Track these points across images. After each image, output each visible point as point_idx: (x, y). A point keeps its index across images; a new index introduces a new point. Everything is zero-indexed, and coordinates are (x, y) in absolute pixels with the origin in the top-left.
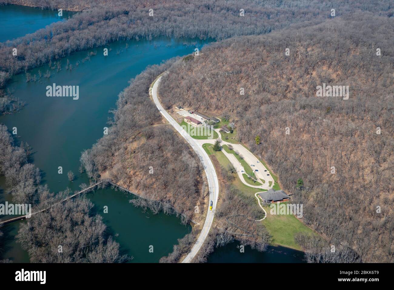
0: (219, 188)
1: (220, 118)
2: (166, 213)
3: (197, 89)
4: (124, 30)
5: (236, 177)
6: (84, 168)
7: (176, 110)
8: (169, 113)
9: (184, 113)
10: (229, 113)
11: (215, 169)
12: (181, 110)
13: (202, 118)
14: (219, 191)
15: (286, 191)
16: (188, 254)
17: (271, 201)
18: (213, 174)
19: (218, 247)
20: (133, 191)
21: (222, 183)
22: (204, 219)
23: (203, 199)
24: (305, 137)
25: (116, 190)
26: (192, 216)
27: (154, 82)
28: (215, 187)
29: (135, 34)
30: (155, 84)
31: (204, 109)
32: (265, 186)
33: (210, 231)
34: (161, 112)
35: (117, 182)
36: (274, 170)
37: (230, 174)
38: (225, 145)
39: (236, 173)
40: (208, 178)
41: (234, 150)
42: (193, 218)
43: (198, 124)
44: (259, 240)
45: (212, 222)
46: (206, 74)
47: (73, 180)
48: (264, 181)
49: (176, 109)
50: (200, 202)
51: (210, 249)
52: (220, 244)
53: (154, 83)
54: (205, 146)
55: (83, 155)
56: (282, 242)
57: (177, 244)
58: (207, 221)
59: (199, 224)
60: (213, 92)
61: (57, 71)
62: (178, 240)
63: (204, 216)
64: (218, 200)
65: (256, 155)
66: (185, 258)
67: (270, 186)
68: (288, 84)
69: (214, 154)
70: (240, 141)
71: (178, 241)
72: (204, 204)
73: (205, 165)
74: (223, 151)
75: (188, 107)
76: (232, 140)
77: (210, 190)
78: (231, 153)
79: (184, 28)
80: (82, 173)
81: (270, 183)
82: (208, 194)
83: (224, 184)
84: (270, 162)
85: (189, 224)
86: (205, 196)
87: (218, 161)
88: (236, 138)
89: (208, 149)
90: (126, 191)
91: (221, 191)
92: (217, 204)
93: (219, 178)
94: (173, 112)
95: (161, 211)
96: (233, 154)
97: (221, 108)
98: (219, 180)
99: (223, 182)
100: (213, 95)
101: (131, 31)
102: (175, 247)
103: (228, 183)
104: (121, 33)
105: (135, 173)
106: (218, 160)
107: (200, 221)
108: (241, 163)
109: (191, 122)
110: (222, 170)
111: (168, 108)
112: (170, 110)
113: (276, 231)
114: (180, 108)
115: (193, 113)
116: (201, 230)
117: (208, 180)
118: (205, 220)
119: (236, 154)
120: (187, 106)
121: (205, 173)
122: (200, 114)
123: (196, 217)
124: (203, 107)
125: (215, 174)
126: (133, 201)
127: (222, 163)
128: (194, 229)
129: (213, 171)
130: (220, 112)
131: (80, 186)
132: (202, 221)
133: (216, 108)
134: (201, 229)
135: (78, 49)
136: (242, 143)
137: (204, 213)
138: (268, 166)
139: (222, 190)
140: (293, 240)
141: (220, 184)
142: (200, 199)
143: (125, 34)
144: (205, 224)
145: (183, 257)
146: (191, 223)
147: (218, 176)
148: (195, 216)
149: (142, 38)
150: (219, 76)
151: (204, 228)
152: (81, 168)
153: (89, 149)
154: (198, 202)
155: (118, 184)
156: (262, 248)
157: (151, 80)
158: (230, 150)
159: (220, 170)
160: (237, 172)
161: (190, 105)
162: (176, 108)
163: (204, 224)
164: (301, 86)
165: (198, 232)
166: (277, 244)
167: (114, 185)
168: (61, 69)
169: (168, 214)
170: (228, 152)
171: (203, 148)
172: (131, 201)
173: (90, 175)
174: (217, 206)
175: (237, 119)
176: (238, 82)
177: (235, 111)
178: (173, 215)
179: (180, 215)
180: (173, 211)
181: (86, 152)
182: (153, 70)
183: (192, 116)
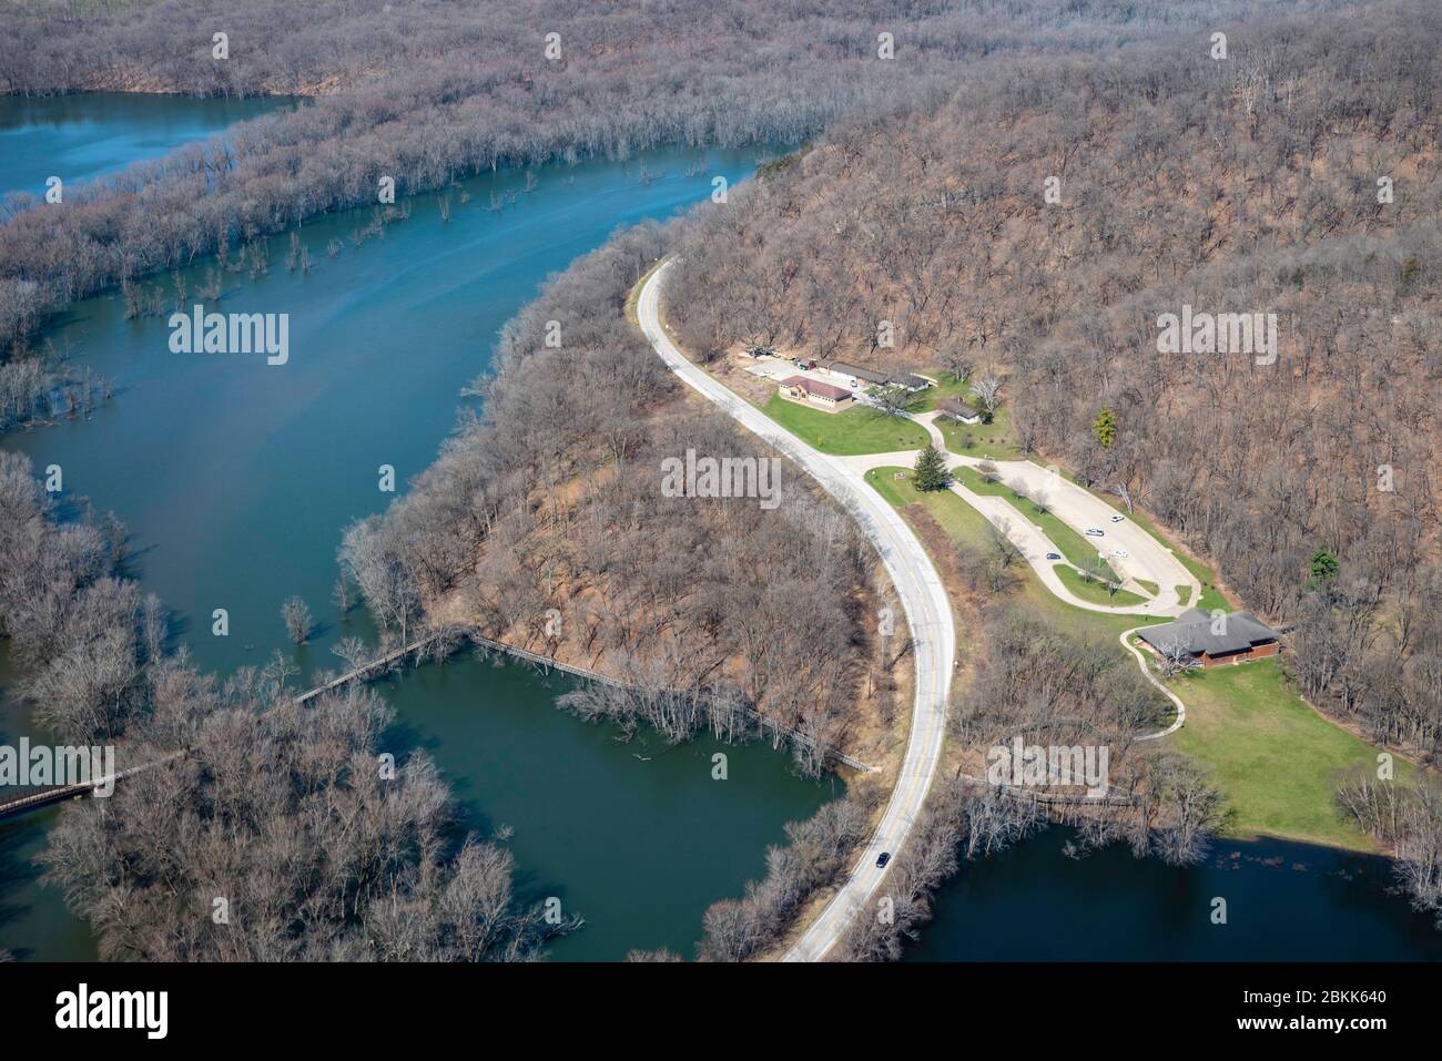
0: (957, 624)
1: (929, 375)
2: (725, 733)
3: (820, 269)
4: (516, 131)
5: (1028, 580)
6: (354, 588)
7: (741, 362)
8: (714, 374)
9: (779, 368)
10: (969, 355)
11: (929, 555)
12: (762, 362)
13: (855, 379)
14: (958, 637)
15: (1261, 616)
16: (836, 890)
17: (1198, 654)
18: (923, 573)
19: (974, 855)
20: (573, 661)
21: (968, 605)
22: (898, 747)
23: (889, 668)
24: (1317, 397)
25: (498, 663)
26: (843, 740)
27: (642, 279)
28: (939, 623)
29: (563, 142)
30: (647, 285)
31: (862, 347)
32: (1164, 605)
33: (930, 794)
34: (678, 372)
35: (499, 633)
36: (1192, 545)
37: (997, 567)
38: (965, 468)
39: (1025, 564)
40: (899, 589)
41: (1002, 482)
42: (850, 746)
43: (838, 400)
44: (1167, 816)
45: (936, 756)
46: (856, 212)
47: (307, 638)
48: (1154, 589)
49: (741, 357)
50: (876, 683)
51: (937, 859)
52: (983, 839)
53: (644, 282)
54: (875, 478)
55: (350, 538)
56: (1274, 822)
57: (785, 842)
58: (917, 756)
59: (878, 769)
60: (895, 277)
61: (253, 277)
62: (787, 827)
63: (898, 734)
64: (958, 668)
65: (1107, 494)
66: (824, 908)
67: (1184, 601)
68: (1213, 213)
69: (918, 503)
70: (1027, 449)
71: (785, 832)
72: (893, 688)
73: (882, 542)
74: (958, 488)
75: (791, 348)
76: (992, 447)
77: (914, 634)
78: (991, 493)
79: (754, 108)
80: (349, 609)
81: (1184, 593)
82: (908, 648)
83: (976, 610)
84: (1171, 513)
85: (834, 774)
86: (894, 656)
87: (938, 527)
88: (1009, 440)
89: (894, 486)
90: (541, 666)
91: (963, 637)
92: (952, 688)
93: (950, 589)
94: (727, 370)
96: (1001, 498)
97: (933, 334)
98: (953, 595)
99: (970, 600)
100: (892, 287)
101: (545, 131)
102: (776, 857)
103: (993, 602)
104: (502, 141)
105: (579, 590)
106: (940, 521)
107: (882, 756)
108: (1040, 529)
109: (811, 398)
110: (961, 556)
111: (708, 357)
112: (718, 364)
113: (1236, 774)
114: (758, 353)
115: (813, 365)
116: (891, 793)
117: (902, 596)
118: (904, 751)
119: (1017, 497)
120: (786, 345)
121: (886, 571)
122: (843, 366)
123: (859, 743)
124: (852, 342)
125: (931, 575)
126: (576, 698)
127: (956, 529)
128: (855, 785)
129: (923, 562)
130: (926, 351)
131: (336, 650)
132: (893, 757)
133: (911, 338)
134: (888, 786)
135: (338, 204)
136: (1037, 454)
137: (898, 723)
138: (1164, 530)
139: (968, 631)
140: (1328, 810)
141: (959, 612)
142: (875, 669)
143: (519, 143)
144: (905, 767)
145: (816, 903)
146: (840, 770)
147: (946, 581)
148: (857, 738)
149: (594, 157)
150: (913, 211)
151: (901, 781)
152: (340, 589)
153: (377, 514)
154: (864, 683)
155: (505, 640)
156: (1185, 852)
157: (630, 275)
158: (989, 483)
159: (951, 559)
160: (1027, 562)
161: (800, 338)
162: (743, 354)
163: (900, 766)
164: (1269, 220)
165: (876, 798)
166: (1249, 828)
167: (488, 644)
168: (265, 271)
169: (736, 738)
170: (980, 492)
171: (871, 483)
172: (562, 701)
173: (379, 603)
174: (953, 694)
175: (1002, 371)
176: (997, 230)
177: (993, 343)
178: (752, 741)
179: (788, 741)
180: (754, 725)
181: (364, 526)
182: (637, 238)
183: (812, 375)
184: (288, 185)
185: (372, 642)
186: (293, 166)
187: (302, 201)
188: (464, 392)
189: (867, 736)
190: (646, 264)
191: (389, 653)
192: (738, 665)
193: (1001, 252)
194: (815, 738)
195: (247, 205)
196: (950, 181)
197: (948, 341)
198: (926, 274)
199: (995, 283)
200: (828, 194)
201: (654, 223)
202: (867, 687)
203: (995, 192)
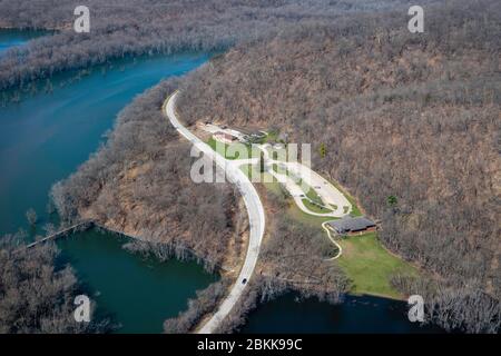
0: (266, 220)
1: (265, 131)
2: (181, 258)
3: (230, 94)
4: (131, 43)
5: (292, 204)
6: (53, 205)
8: (191, 130)
9: (213, 129)
10: (280, 125)
11: (259, 195)
12: (208, 126)
13: (239, 133)
14: (266, 224)
15: (372, 218)
16: (213, 314)
17: (348, 231)
18: (256, 201)
20: (130, 232)
21: (270, 213)
22: (241, 263)
23: (241, 235)
24: (395, 141)
25: (103, 232)
26: (222, 261)
28: (260, 219)
29: (148, 48)
31: (243, 121)
32: (339, 213)
33: (250, 279)
34: (178, 130)
35: (105, 222)
36: (350, 192)
37: (282, 199)
39: (292, 198)
40: (247, 207)
42: (224, 263)
43: (233, 140)
44: (331, 288)
45: (254, 266)
46: (243, 74)
47: (35, 223)
48: (336, 207)
49: (201, 125)
50: (236, 240)
51: (249, 303)
52: (267, 295)
53: (169, 98)
55: (54, 188)
56: (368, 289)
57: (195, 297)
58: (247, 266)
59: (233, 271)
60: (255, 97)
61: (32, 94)
62: (196, 291)
63: (242, 258)
64: (265, 235)
65: (322, 174)
67: (346, 212)
68: (365, 76)
71: (195, 293)
72: (241, 242)
73: (243, 190)
77: (251, 223)
79: (216, 37)
80: (51, 213)
81: (346, 209)
82: (248, 228)
83: (273, 215)
84: (344, 181)
85: (218, 272)
86: (243, 231)
87: (263, 185)
90: (118, 234)
91: (268, 224)
93: (266, 207)
94: (196, 129)
95: (172, 256)
97: (267, 117)
98: (266, 209)
99: (272, 211)
100: (254, 101)
101: (142, 44)
102: (191, 303)
103: (280, 211)
104: (126, 47)
105: (134, 206)
107: (235, 266)
109: (223, 139)
110: (270, 195)
111: (189, 124)
112: (192, 127)
113: (358, 272)
114: (207, 123)
115: (225, 128)
117: (248, 209)
118: (243, 264)
120: (217, 120)
121: (243, 201)
122: (236, 128)
124: (240, 120)
125: (259, 202)
126: (128, 245)
127: (269, 186)
128: (224, 276)
129: (256, 197)
130: (265, 123)
131: (44, 227)
132: (239, 267)
133: (260, 119)
134: (236, 277)
137: (242, 254)
138: (341, 187)
139: (270, 221)
140: (387, 285)
141: (267, 215)
142: (235, 235)
143: (132, 48)
145: (206, 318)
146: (220, 271)
147: (264, 204)
148: (227, 260)
149: (158, 53)
150: (262, 74)
152: (49, 206)
153: (64, 179)
154: (231, 240)
155: (107, 224)
156: (336, 300)
157: (165, 96)
159: (266, 196)
161: (221, 118)
162: (201, 123)
163: (241, 269)
164: (384, 79)
165: (231, 281)
166: (359, 292)
167: (100, 226)
169: (184, 260)
172: (124, 246)
173: (62, 211)
174: (262, 244)
175: (291, 130)
176: (291, 82)
177: (288, 121)
178: (191, 261)
179: (202, 261)
180: (191, 255)
181: (59, 183)
182: (169, 82)
183: (225, 131)
184: (47, 61)
185: (57, 225)
186: (50, 55)
187: (52, 67)
188: (103, 136)
189: (230, 259)
190: (171, 91)
191: (63, 229)
192: (188, 234)
193: (292, 89)
194: (212, 260)
195: (32, 68)
196: (275, 64)
197: (273, 119)
198: (266, 96)
199: (290, 100)
200: (234, 68)
201: (176, 77)
202: (232, 242)
203: (291, 68)
